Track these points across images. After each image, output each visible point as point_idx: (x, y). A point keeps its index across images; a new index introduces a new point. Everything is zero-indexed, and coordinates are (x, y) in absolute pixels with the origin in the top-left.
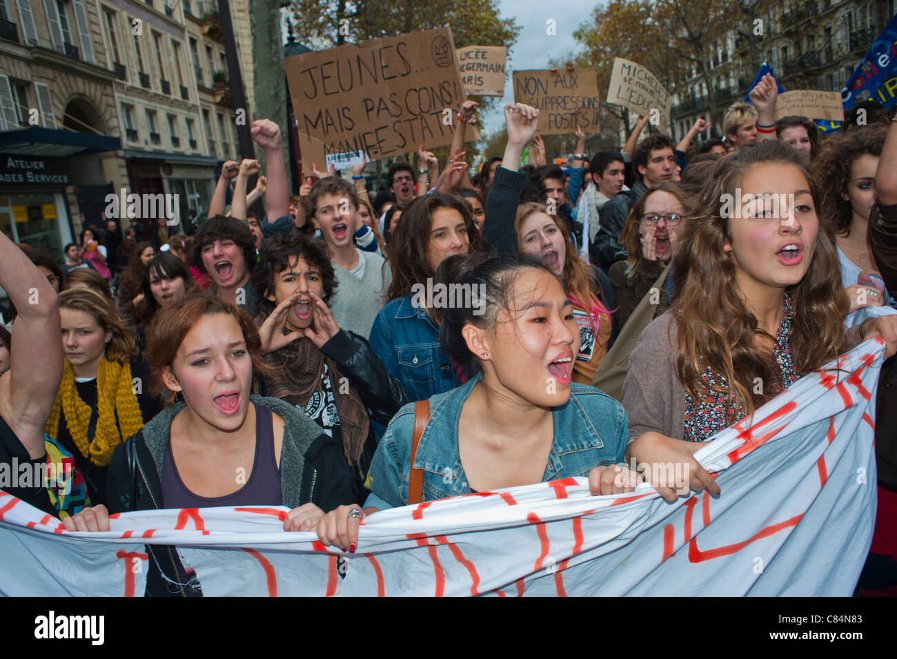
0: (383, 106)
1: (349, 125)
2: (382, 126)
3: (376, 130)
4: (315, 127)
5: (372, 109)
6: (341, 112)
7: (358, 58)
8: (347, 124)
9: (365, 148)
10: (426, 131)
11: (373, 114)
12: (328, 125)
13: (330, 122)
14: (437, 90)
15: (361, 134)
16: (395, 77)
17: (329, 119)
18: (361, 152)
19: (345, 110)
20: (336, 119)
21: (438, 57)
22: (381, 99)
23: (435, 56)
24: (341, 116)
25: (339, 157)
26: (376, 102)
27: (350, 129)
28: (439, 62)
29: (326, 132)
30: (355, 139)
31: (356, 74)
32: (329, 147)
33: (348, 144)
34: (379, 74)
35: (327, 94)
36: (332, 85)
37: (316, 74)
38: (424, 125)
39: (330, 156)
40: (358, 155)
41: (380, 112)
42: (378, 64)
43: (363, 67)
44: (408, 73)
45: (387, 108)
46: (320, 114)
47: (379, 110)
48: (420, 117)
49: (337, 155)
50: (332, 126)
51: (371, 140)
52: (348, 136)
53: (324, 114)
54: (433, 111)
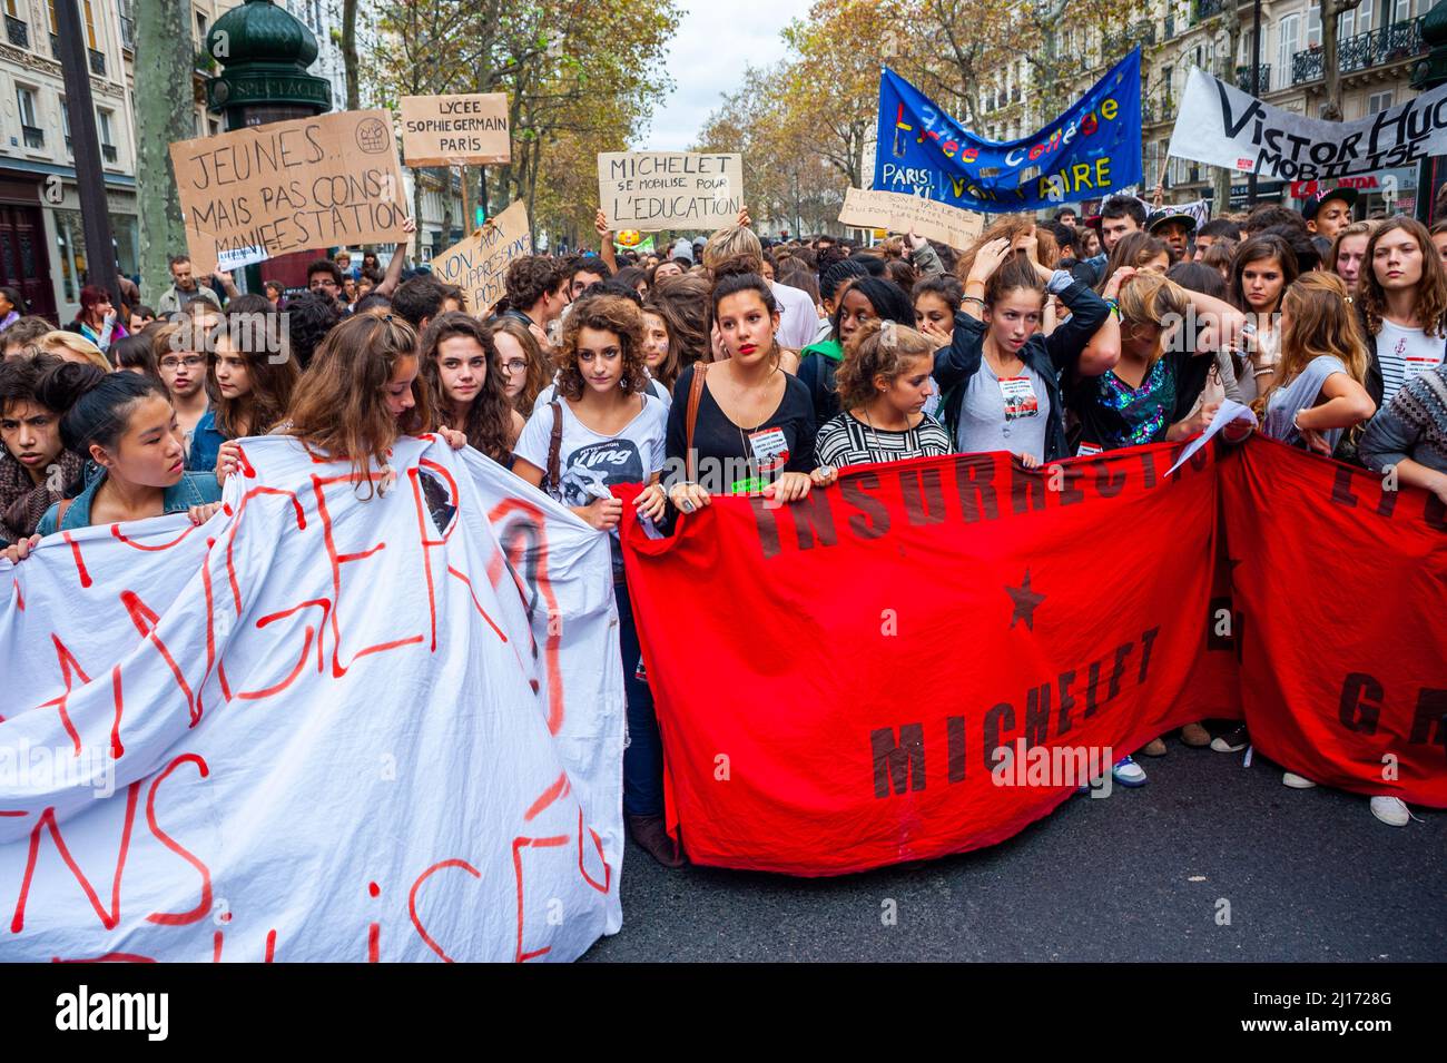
0: (282, 195)
1: (246, 218)
2: (280, 218)
3: (275, 223)
4: (205, 221)
5: (271, 198)
6: (236, 203)
7: (256, 143)
8: (242, 216)
9: (262, 243)
10: (339, 224)
11: (271, 204)
12: (220, 218)
13: (223, 214)
14: (359, 180)
15: (259, 227)
16: (300, 163)
17: (222, 211)
18: (258, 247)
19: (242, 201)
20: (230, 212)
21: (366, 141)
22: (281, 188)
23: (361, 142)
24: (237, 207)
25: (234, 255)
26: (276, 191)
27: (247, 222)
28: (367, 147)
29: (218, 226)
30: (252, 234)
31: (254, 161)
32: (221, 244)
33: (244, 240)
34: (279, 160)
35: (220, 184)
36: (227, 173)
37: (209, 161)
38: (337, 218)
39: (223, 253)
40: (255, 251)
41: (280, 202)
42: (278, 149)
43: (261, 153)
44: (319, 160)
45: (287, 198)
46: (212, 205)
47: (278, 199)
48: (331, 209)
49: (231, 251)
50: (226, 220)
51: (269, 234)
52: (244, 230)
53: (216, 206)
54: (349, 203)
